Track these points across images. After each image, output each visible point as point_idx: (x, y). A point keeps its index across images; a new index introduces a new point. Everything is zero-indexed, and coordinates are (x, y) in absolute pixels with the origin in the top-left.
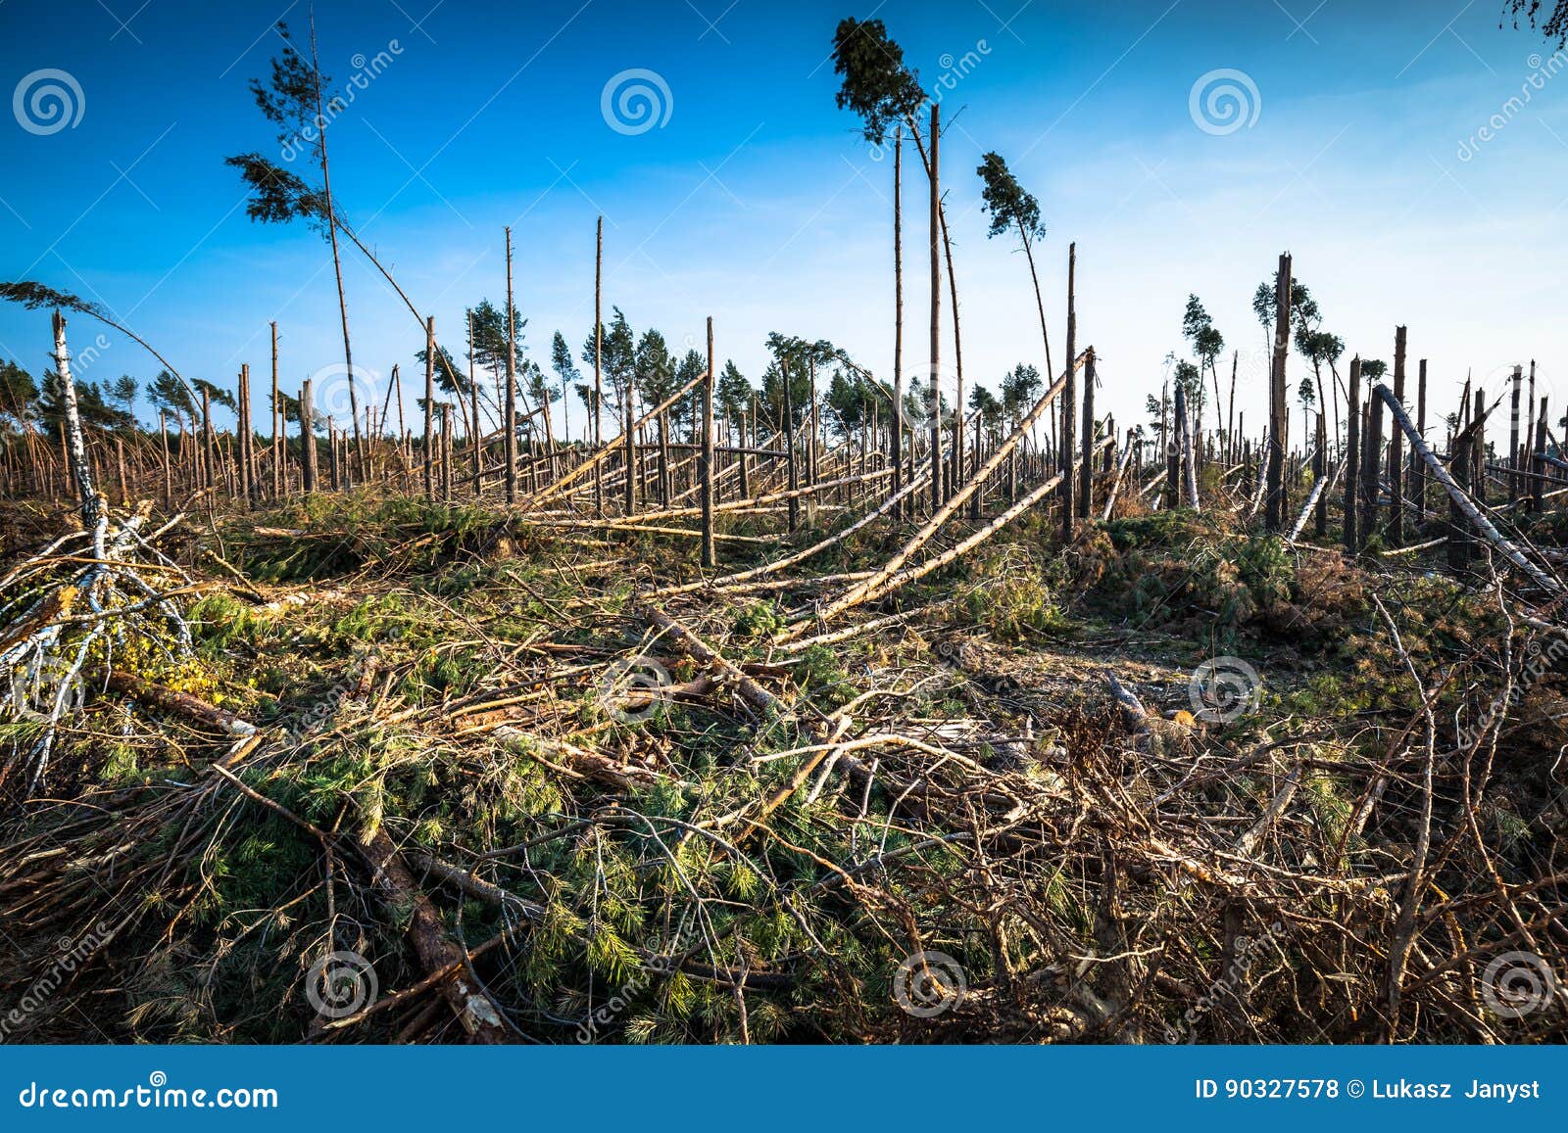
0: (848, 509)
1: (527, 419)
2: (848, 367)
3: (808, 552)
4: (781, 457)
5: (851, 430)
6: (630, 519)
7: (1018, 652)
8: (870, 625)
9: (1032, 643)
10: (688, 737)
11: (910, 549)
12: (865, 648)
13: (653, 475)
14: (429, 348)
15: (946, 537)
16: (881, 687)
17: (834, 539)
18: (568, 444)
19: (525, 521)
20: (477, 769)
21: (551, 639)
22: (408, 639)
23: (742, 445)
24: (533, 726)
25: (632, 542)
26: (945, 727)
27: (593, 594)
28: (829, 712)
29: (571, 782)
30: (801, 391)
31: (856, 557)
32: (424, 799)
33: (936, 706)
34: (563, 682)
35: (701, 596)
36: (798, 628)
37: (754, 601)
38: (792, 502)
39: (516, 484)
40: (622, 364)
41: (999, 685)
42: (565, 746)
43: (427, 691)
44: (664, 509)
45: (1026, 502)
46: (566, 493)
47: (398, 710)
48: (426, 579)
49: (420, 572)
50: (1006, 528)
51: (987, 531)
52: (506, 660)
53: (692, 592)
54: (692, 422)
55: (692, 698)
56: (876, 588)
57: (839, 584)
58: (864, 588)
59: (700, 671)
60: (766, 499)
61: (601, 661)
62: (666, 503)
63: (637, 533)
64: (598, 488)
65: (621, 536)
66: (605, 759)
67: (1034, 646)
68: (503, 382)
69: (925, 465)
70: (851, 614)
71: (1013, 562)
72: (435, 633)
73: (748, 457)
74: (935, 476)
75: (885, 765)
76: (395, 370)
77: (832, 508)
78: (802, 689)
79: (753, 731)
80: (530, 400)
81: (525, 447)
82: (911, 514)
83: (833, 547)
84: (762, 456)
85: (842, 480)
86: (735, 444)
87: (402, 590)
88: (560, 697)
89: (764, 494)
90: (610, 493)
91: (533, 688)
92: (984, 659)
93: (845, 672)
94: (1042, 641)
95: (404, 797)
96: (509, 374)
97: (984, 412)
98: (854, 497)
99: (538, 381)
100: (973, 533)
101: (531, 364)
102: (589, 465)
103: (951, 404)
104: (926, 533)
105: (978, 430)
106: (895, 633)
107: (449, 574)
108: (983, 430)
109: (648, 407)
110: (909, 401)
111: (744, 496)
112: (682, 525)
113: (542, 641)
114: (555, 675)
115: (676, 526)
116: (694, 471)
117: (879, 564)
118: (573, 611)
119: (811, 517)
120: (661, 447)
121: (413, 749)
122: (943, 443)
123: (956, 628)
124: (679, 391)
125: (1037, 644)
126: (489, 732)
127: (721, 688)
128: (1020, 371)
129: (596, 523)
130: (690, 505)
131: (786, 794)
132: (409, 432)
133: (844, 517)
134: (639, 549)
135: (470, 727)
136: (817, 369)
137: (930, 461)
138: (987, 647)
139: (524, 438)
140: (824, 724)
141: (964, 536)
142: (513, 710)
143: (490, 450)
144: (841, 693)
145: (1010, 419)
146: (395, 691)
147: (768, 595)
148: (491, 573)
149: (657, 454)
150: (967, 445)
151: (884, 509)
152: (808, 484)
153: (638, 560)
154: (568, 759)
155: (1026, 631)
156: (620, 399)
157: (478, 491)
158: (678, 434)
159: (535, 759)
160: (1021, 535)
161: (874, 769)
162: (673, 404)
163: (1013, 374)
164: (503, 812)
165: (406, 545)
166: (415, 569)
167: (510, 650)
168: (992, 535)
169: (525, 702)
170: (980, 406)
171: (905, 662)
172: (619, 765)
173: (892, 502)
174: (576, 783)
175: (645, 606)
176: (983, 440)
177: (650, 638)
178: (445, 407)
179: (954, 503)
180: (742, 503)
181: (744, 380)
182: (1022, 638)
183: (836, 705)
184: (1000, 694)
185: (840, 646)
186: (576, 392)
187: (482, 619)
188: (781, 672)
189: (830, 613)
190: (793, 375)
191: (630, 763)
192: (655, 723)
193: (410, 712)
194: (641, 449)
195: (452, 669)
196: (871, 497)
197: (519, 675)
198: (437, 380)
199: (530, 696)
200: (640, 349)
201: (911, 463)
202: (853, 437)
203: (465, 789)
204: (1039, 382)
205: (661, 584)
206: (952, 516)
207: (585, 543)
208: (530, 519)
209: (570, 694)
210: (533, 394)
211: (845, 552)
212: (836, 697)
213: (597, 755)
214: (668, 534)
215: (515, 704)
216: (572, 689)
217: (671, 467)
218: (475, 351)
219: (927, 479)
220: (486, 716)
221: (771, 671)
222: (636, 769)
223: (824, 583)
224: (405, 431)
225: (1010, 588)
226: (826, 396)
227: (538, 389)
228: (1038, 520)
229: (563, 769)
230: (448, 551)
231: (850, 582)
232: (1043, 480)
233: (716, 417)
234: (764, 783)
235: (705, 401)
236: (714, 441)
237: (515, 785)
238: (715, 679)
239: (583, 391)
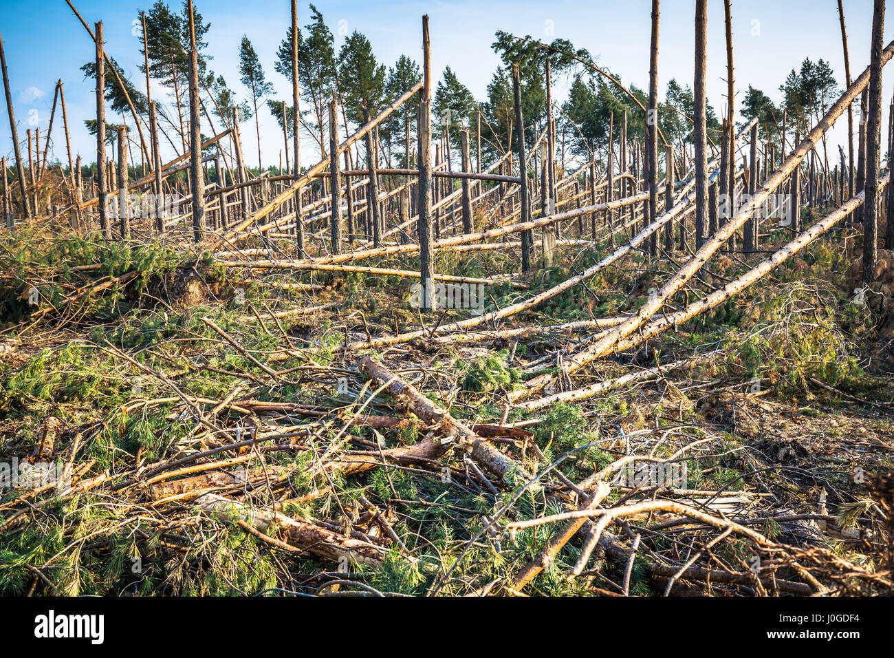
0: (592, 244)
1: (212, 143)
2: (591, 72)
3: (546, 295)
4: (510, 182)
5: (593, 148)
6: (336, 258)
7: (805, 413)
8: (622, 380)
9: (823, 403)
10: (416, 507)
11: (670, 289)
12: (617, 407)
13: (360, 207)
14: (98, 59)
15: (712, 277)
16: (640, 452)
17: (576, 279)
18: (261, 171)
19: (217, 263)
20: (181, 541)
21: (255, 396)
22: (91, 397)
23: (464, 169)
24: (241, 493)
25: (339, 285)
26: (718, 500)
27: (298, 344)
28: (578, 480)
29: (288, 557)
30: (535, 104)
31: (601, 301)
32: (121, 576)
33: (706, 476)
34: (271, 444)
35: (422, 347)
36: (536, 383)
37: (483, 352)
38: (525, 235)
39: (203, 219)
40: (321, 75)
41: (782, 452)
42: (279, 516)
43: (119, 455)
44: (375, 247)
45: (815, 231)
46: (262, 228)
47: (89, 475)
48: (107, 329)
49: (100, 322)
50: (790, 263)
51: (765, 267)
52: (206, 419)
53: (411, 342)
54: (405, 142)
55: (418, 463)
56: (629, 337)
57: (583, 332)
58: (615, 336)
59: (425, 432)
60: (493, 232)
61: (314, 420)
62: (376, 239)
63: (344, 274)
64: (298, 221)
65: (327, 278)
66: (324, 532)
67: (825, 406)
68: (185, 99)
69: (686, 189)
70: (599, 367)
71: (798, 305)
72: (121, 390)
73: (472, 183)
74: (700, 201)
75: (648, 542)
76: (59, 86)
77: (572, 242)
78: (546, 454)
79: (491, 503)
80: (216, 119)
81: (213, 176)
82: (669, 247)
83: (576, 288)
84: (488, 182)
85: (584, 209)
86: (456, 168)
87: (80, 342)
88: (269, 462)
89: (491, 227)
90: (312, 228)
91: (237, 451)
92: (762, 421)
93: (597, 433)
94: (836, 400)
95: (101, 574)
96: (193, 90)
97: (760, 121)
98: (599, 229)
99: (225, 97)
100: (746, 270)
101: (216, 76)
102: (288, 195)
103: (720, 115)
104: (690, 270)
105: (753, 144)
106: (654, 388)
107: (133, 323)
108: (759, 144)
109: (352, 126)
110: (669, 112)
111: (467, 230)
112: (396, 264)
113: (245, 398)
114: (262, 436)
115: (389, 265)
116: (408, 201)
117: (632, 308)
118: (275, 364)
119: (549, 255)
120: (370, 174)
121: (111, 519)
122: (710, 160)
123: (726, 383)
124: (390, 105)
125: (829, 404)
126: (193, 500)
127: (451, 452)
128: (807, 67)
129: (298, 263)
130: (404, 240)
131: (534, 572)
132: (78, 159)
133: (589, 252)
134: (349, 292)
135: (169, 495)
136: (554, 76)
137: (693, 182)
138: (766, 407)
139: (211, 164)
140: (573, 493)
141: (735, 274)
142: (216, 476)
143: (172, 180)
144: (591, 458)
145: (794, 129)
146: (82, 456)
147: (500, 345)
148: (180, 322)
149: (366, 181)
150: (738, 162)
151: (636, 242)
152: (543, 215)
153: (347, 305)
154: (282, 530)
155: (814, 387)
156: (320, 116)
157: (160, 229)
158: (389, 157)
159: (246, 531)
160: (808, 272)
161: (636, 547)
162: (383, 122)
163: (798, 72)
164: (214, 589)
165: (83, 291)
166: (93, 319)
167: (209, 408)
168: (772, 271)
169: (229, 467)
170: (755, 115)
171: (665, 423)
172: (340, 537)
173: (646, 233)
174: (292, 558)
175: (358, 358)
176: (759, 157)
177: (367, 395)
178: (119, 130)
179: (724, 234)
180: (466, 238)
181: (465, 91)
182: (811, 397)
183: (587, 473)
184: (783, 463)
185: (588, 404)
186: (269, 110)
187: (174, 374)
188: (520, 433)
189: (574, 366)
190: (524, 83)
191: (353, 536)
192: (376, 492)
193: (102, 478)
194: (347, 176)
195: (146, 431)
196: (619, 229)
197: (221, 436)
198: (108, 98)
199: (234, 461)
200: (342, 56)
201: (669, 187)
202: (596, 157)
203: (171, 564)
204: (833, 81)
205: (374, 332)
206: (721, 250)
207: (286, 286)
208: (222, 261)
209: (279, 457)
210: (220, 113)
211: (589, 293)
212: (586, 463)
213: (314, 526)
214: (380, 275)
215: (218, 469)
216: (283, 451)
217: (382, 196)
218: (150, 63)
219: (689, 205)
220: (187, 483)
221: (508, 432)
222: (360, 543)
223: (566, 332)
224: (74, 159)
225: (794, 336)
226: (564, 107)
227: (225, 106)
228: (829, 253)
229: (277, 542)
230: (131, 296)
231: (597, 330)
232: (835, 205)
233: (434, 136)
234: (509, 561)
235: (421, 116)
236: (432, 167)
237: (225, 559)
238: (443, 441)
239: (277, 108)
